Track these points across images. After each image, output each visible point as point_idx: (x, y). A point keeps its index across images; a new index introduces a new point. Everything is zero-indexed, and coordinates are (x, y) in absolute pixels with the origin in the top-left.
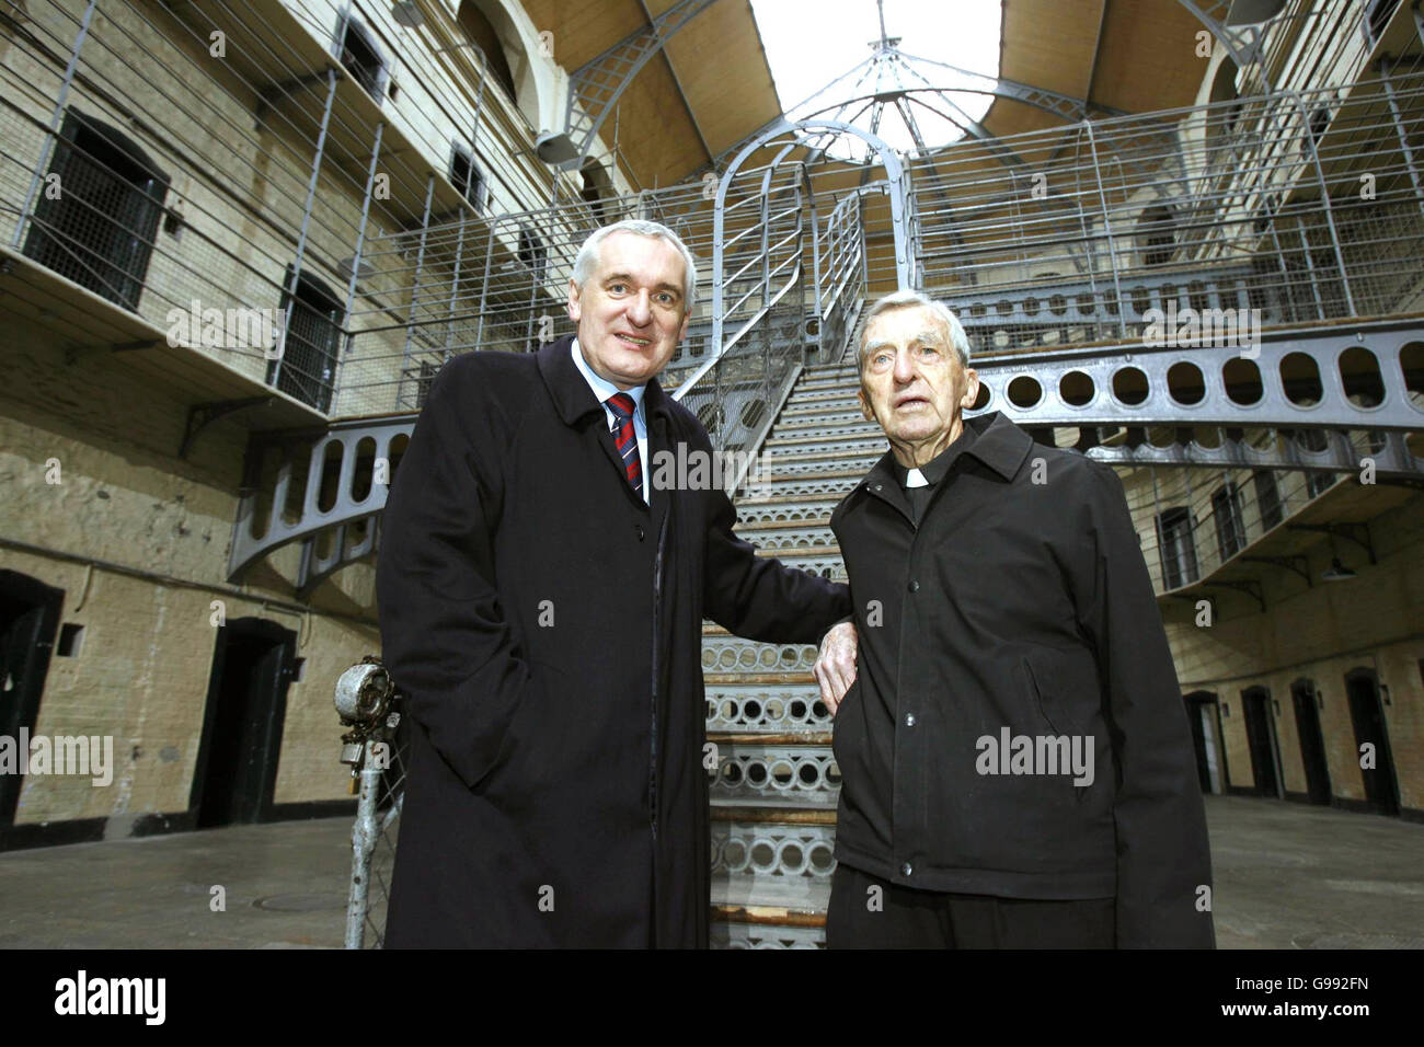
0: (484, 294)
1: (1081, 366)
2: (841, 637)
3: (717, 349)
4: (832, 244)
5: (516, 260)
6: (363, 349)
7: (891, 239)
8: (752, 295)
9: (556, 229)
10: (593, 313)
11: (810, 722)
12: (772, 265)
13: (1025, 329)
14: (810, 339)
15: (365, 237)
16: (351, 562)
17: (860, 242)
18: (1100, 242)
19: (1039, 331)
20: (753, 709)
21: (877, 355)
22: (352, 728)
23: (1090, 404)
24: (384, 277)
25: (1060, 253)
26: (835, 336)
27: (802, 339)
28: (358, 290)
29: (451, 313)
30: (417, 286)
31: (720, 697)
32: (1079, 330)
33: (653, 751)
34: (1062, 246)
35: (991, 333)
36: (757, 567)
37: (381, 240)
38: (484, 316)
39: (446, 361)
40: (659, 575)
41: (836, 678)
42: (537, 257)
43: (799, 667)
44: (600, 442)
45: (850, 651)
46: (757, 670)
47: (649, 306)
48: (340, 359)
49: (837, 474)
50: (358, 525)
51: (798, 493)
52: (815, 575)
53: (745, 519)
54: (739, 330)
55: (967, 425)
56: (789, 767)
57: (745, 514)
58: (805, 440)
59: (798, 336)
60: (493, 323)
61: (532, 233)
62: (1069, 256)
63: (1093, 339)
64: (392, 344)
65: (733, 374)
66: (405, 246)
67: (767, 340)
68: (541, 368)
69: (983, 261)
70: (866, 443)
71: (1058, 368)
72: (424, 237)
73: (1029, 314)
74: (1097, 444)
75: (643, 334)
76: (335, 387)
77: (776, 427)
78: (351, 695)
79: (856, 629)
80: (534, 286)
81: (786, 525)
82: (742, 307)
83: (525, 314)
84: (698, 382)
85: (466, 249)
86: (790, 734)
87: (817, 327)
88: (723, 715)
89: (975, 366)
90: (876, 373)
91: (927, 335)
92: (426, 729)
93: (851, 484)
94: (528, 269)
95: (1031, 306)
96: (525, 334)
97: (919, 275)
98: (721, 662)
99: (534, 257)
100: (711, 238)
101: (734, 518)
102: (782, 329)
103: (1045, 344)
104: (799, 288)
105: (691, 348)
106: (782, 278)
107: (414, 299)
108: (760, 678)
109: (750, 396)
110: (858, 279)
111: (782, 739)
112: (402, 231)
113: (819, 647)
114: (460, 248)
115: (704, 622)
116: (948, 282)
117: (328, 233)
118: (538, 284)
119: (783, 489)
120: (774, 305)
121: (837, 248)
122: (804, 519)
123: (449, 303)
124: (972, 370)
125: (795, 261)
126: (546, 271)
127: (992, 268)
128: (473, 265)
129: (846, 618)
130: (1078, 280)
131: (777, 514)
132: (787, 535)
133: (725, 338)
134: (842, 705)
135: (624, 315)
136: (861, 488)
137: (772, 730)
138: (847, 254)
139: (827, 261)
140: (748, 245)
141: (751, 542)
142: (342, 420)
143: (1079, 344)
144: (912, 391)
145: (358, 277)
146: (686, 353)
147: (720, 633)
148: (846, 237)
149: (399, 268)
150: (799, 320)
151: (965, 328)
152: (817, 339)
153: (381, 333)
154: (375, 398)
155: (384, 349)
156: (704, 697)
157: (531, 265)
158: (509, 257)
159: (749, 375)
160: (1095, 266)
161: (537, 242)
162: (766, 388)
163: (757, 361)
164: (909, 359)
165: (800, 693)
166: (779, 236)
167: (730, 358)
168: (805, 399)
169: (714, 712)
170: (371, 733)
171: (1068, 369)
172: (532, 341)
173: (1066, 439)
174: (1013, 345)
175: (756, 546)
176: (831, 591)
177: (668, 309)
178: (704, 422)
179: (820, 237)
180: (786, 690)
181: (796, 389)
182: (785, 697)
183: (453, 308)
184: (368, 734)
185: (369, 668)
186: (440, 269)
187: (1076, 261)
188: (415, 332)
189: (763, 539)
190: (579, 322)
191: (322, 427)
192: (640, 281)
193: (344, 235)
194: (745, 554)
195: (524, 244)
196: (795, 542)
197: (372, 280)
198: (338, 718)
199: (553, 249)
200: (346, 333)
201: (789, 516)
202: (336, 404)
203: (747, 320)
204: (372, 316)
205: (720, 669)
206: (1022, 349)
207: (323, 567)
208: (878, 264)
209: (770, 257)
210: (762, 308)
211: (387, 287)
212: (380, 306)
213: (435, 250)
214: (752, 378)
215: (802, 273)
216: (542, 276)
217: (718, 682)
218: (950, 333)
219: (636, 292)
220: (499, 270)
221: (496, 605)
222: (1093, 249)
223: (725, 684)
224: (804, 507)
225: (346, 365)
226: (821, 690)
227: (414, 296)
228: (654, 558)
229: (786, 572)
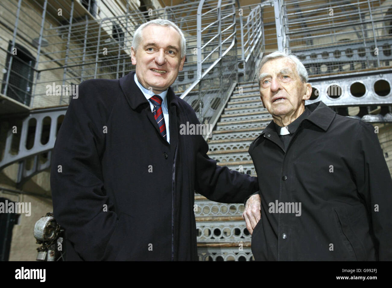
0: (98, 53)
1: (360, 79)
2: (254, 200)
3: (200, 76)
4: (249, 29)
5: (111, 38)
6: (44, 78)
7: (274, 26)
8: (215, 52)
9: (128, 24)
10: (141, 61)
11: (242, 237)
12: (223, 39)
13: (334, 64)
14: (240, 71)
15: (44, 29)
16: (41, 171)
17: (262, 28)
18: (368, 25)
19: (341, 65)
20: (217, 232)
21: (264, 80)
22: (42, 245)
23: (364, 96)
24: (53, 46)
25: (350, 30)
26: (251, 69)
27: (236, 70)
28: (42, 52)
29: (83, 62)
30: (68, 50)
31: (204, 227)
32: (358, 64)
33: (173, 251)
34: (351, 27)
35: (319, 66)
36: (218, 170)
37: (51, 30)
38: (98, 63)
39: (81, 82)
40: (174, 174)
41: (252, 218)
42: (121, 36)
43: (237, 213)
44: (147, 116)
45: (258, 207)
46: (219, 215)
47: (164, 56)
48: (34, 82)
49: (253, 129)
50: (44, 155)
51: (235, 138)
52: (243, 173)
53: (213, 149)
54: (209, 67)
55: (307, 108)
56: (233, 257)
57: (213, 147)
58: (238, 115)
59: (235, 69)
60: (102, 66)
61: (118, 26)
62: (354, 31)
63: (365, 68)
64: (58, 75)
65: (207, 86)
66: (62, 32)
67: (221, 72)
68: (121, 85)
69: (316, 35)
70: (265, 115)
71: (349, 81)
72: (70, 28)
73: (336, 57)
74: (367, 113)
75: (163, 69)
76: (32, 95)
77: (226, 109)
78: (41, 230)
79: (260, 196)
80: (120, 50)
81: (231, 152)
82: (210, 57)
83: (115, 62)
84: (192, 90)
85: (89, 34)
86: (233, 243)
87: (243, 66)
88: (205, 235)
89: (310, 81)
90: (264, 88)
91: (285, 70)
92: (73, 244)
93: (258, 133)
94: (116, 42)
95: (337, 54)
96: (116, 71)
97: (287, 42)
98: (203, 212)
99: (119, 36)
100: (196, 27)
101: (207, 149)
102: (228, 66)
103: (343, 70)
104: (235, 49)
105: (188, 76)
106: (228, 44)
107: (67, 56)
108: (220, 219)
109: (214, 96)
110: (261, 43)
111: (230, 245)
112: (60, 25)
113: (245, 204)
114: (86, 33)
115: (195, 194)
116: (300, 44)
117: (27, 27)
118: (121, 48)
119: (229, 136)
120: (224, 56)
121: (251, 30)
122: (238, 149)
123: (82, 57)
124: (308, 84)
125: (232, 37)
126: (125, 43)
127: (319, 38)
128: (93, 40)
129: (257, 192)
130: (358, 42)
131: (227, 147)
132: (231, 156)
133: (203, 71)
134: (255, 230)
135: (154, 61)
136: (262, 135)
137: (226, 241)
138: (255, 33)
139: (247, 36)
140: (212, 30)
141: (215, 159)
142: (36, 109)
143: (359, 70)
144: (279, 95)
145: (42, 46)
146: (186, 78)
147: (203, 199)
148: (255, 25)
149: (60, 42)
150: (235, 62)
151: (305, 65)
152: (243, 70)
153: (52, 71)
154: (50, 99)
155: (54, 78)
156: (196, 227)
157: (118, 40)
158: (108, 37)
159: (214, 87)
160: (366, 35)
161: (120, 30)
162: (221, 92)
163: (217, 81)
164: (277, 81)
165: (238, 225)
166: (226, 26)
167: (205, 80)
168: (238, 97)
169: (201, 233)
170: (50, 247)
171: (353, 81)
172: (119, 73)
173: (353, 112)
174: (329, 72)
175: (218, 161)
176: (251, 180)
177: (173, 57)
178: (194, 108)
179: (244, 25)
180: (231, 224)
181: (234, 92)
182: (231, 226)
183: (84, 59)
184: (49, 247)
185: (49, 218)
186: (78, 42)
187: (357, 33)
188: (67, 70)
189: (221, 158)
190: (136, 65)
191: (27, 113)
192: (160, 46)
193: (34, 28)
194: (212, 165)
195: (114, 31)
196: (235, 159)
197: (47, 48)
198: (35, 241)
199: (128, 33)
200: (37, 71)
201: (232, 148)
202: (33, 102)
203: (212, 63)
204: (48, 63)
205: (203, 215)
206: (333, 73)
207: (28, 173)
208: (269, 37)
209: (222, 35)
210: (219, 57)
211: (55, 51)
212: (52, 59)
213: (75, 34)
214: (215, 88)
215: (236, 42)
216: (123, 45)
217: (202, 220)
218: (296, 68)
219: (158, 50)
220: (104, 43)
221: (103, 188)
222: (365, 28)
223: (205, 221)
224: (238, 144)
225: (38, 85)
226: (246, 224)
227: (67, 54)
228: (172, 166)
229: (231, 172)
